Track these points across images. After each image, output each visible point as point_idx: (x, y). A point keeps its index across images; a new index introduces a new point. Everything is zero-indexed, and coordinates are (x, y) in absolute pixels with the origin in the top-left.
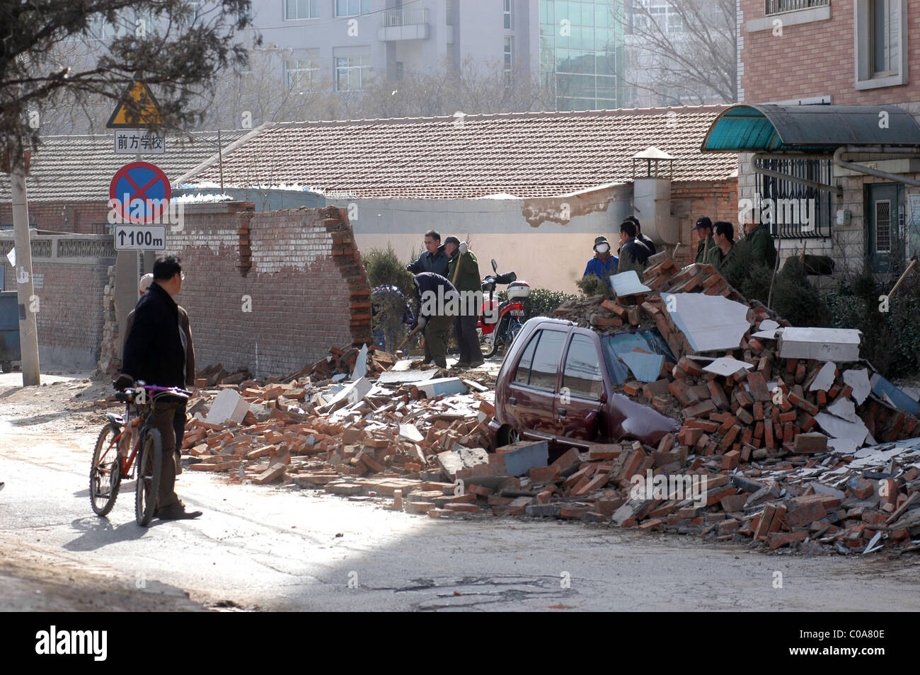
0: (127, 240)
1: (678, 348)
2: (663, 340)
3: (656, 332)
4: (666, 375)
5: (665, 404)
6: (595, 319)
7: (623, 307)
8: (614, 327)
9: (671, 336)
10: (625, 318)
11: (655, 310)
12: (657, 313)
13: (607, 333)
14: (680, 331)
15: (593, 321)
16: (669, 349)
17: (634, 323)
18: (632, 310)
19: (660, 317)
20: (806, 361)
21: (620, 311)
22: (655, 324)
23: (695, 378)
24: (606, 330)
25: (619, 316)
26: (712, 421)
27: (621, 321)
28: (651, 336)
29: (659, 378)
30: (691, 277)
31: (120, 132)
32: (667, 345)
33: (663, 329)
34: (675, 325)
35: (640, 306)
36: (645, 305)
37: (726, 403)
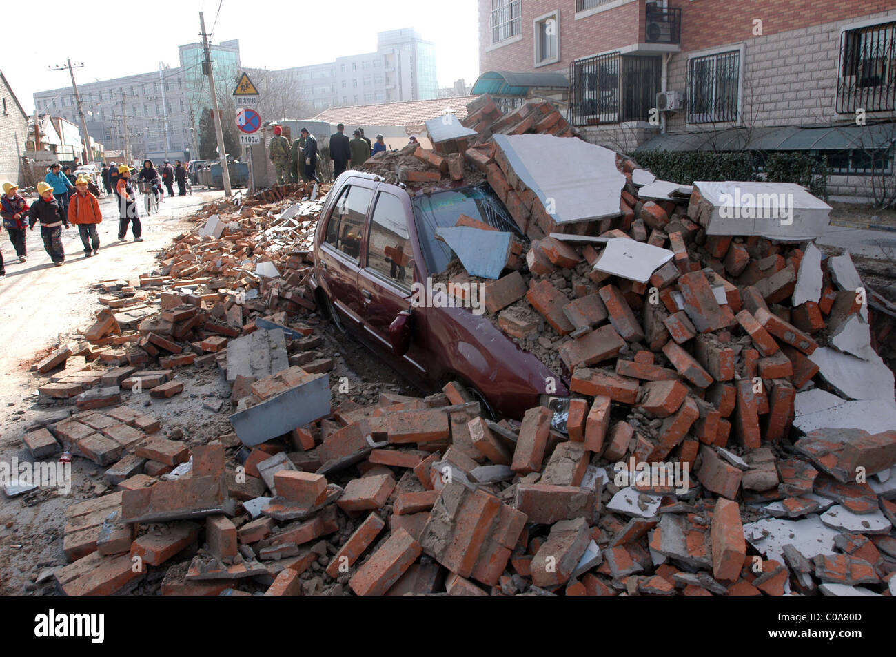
0: (245, 140)
1: (526, 214)
2: (498, 200)
3: (488, 189)
4: (515, 267)
5: (524, 329)
6: (405, 172)
7: (442, 156)
8: (430, 183)
9: (511, 196)
10: (445, 171)
11: (484, 159)
12: (488, 163)
13: (421, 192)
14: (527, 189)
15: (402, 175)
16: (509, 215)
17: (457, 177)
18: (454, 159)
19: (492, 167)
20: (745, 239)
21: (438, 161)
22: (485, 177)
23: (566, 272)
24: (419, 188)
25: (436, 168)
26: (625, 377)
27: (439, 175)
28: (481, 195)
29: (505, 272)
30: (522, 119)
31: (239, 97)
32: (504, 208)
33: (499, 185)
34: (519, 180)
35: (464, 154)
36: (471, 152)
37: (640, 333)
